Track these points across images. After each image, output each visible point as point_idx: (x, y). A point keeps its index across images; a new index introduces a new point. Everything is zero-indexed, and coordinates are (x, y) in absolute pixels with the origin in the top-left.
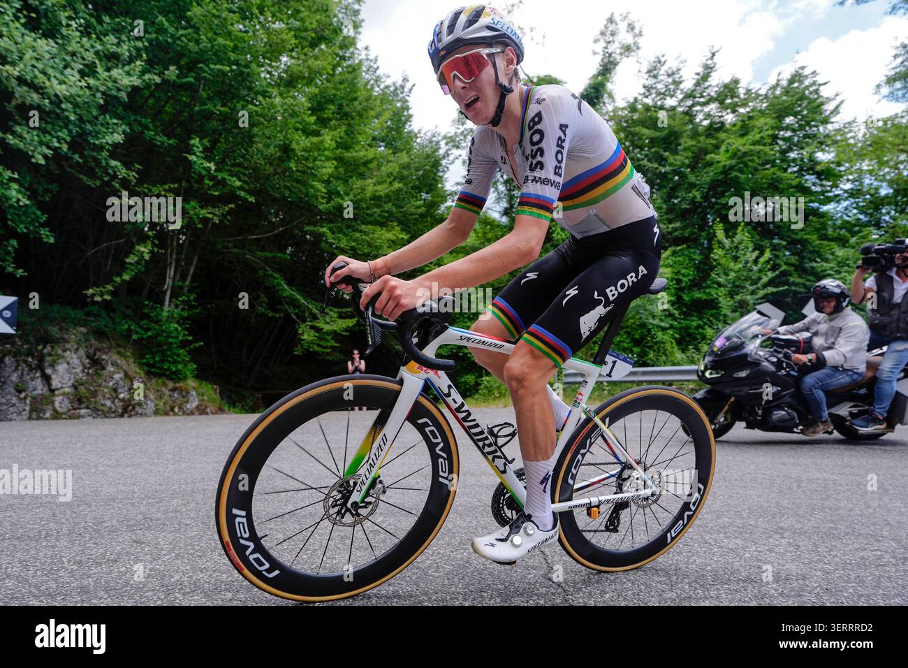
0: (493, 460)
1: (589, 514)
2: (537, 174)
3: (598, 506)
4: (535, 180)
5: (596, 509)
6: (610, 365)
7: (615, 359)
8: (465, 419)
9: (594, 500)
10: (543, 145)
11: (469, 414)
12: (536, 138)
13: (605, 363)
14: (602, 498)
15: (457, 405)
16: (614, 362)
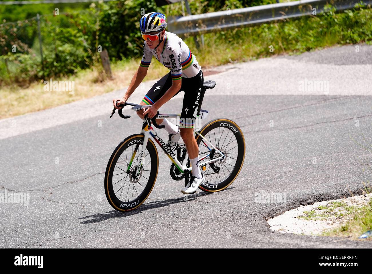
0: (170, 155)
1: (202, 169)
2: (175, 69)
3: (205, 166)
4: (175, 71)
5: (204, 167)
6: (201, 114)
7: (202, 112)
8: (161, 142)
9: (204, 164)
10: (175, 62)
11: (162, 141)
12: (173, 61)
13: (200, 114)
14: (206, 162)
15: (159, 138)
16: (202, 113)
